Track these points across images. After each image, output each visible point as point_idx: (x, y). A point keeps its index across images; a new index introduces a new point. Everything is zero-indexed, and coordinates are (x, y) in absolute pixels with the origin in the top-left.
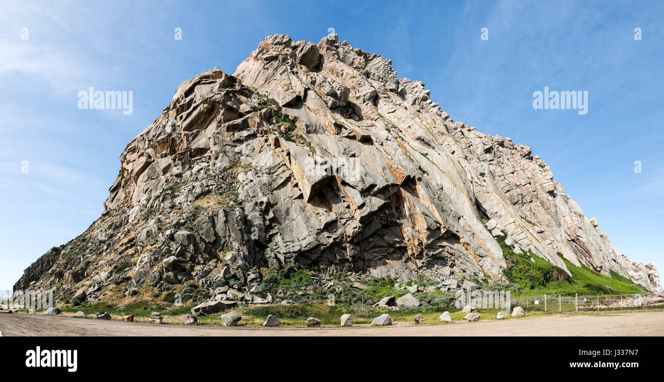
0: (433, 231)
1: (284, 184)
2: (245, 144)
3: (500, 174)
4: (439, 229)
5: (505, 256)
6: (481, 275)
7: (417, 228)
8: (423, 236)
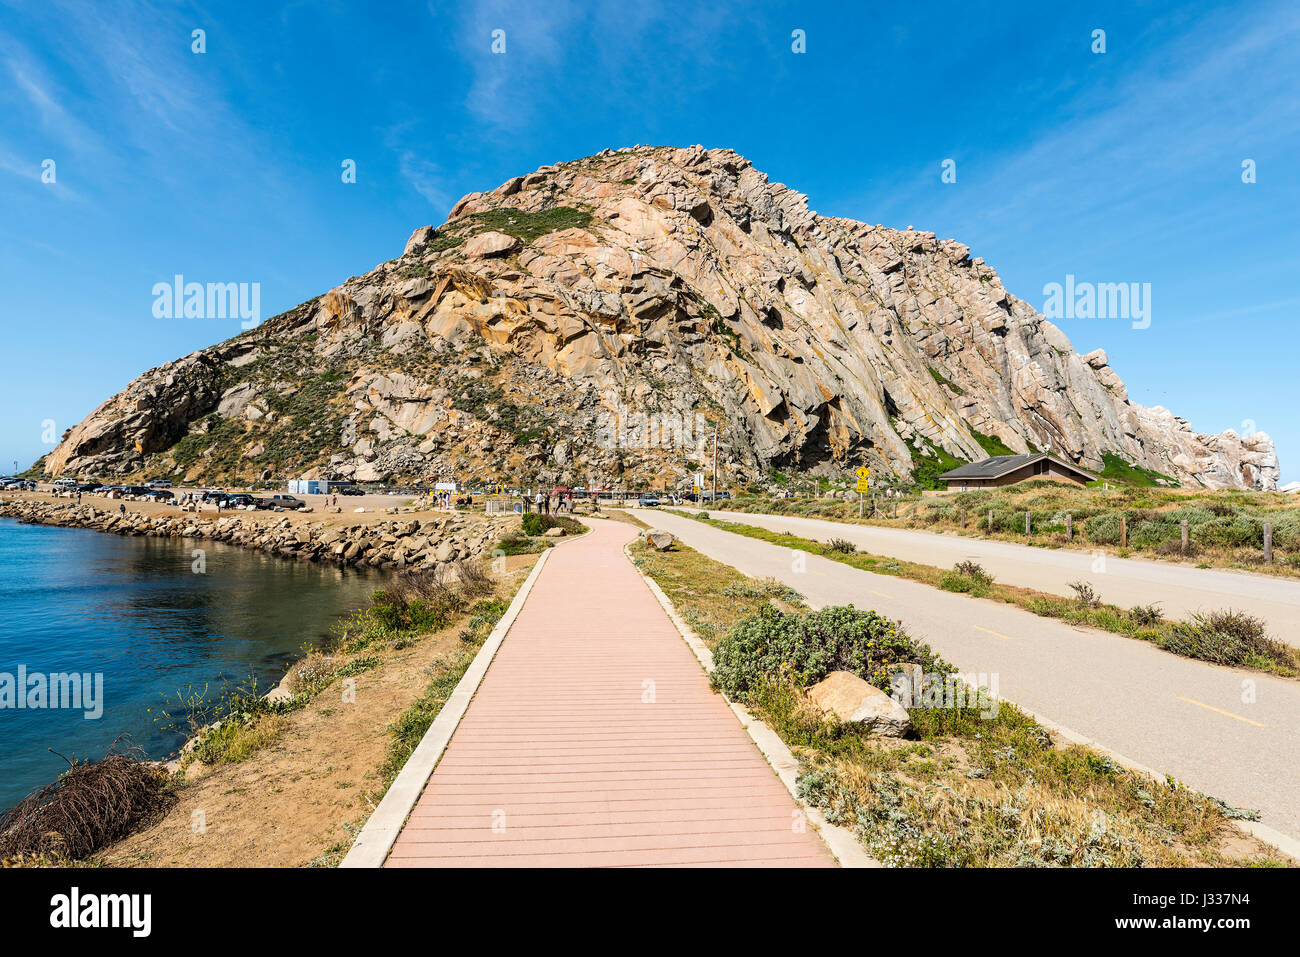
0: (854, 440)
1: (745, 399)
2: (694, 346)
3: (912, 308)
4: (858, 437)
5: (913, 459)
6: (892, 475)
7: (841, 437)
8: (847, 445)
